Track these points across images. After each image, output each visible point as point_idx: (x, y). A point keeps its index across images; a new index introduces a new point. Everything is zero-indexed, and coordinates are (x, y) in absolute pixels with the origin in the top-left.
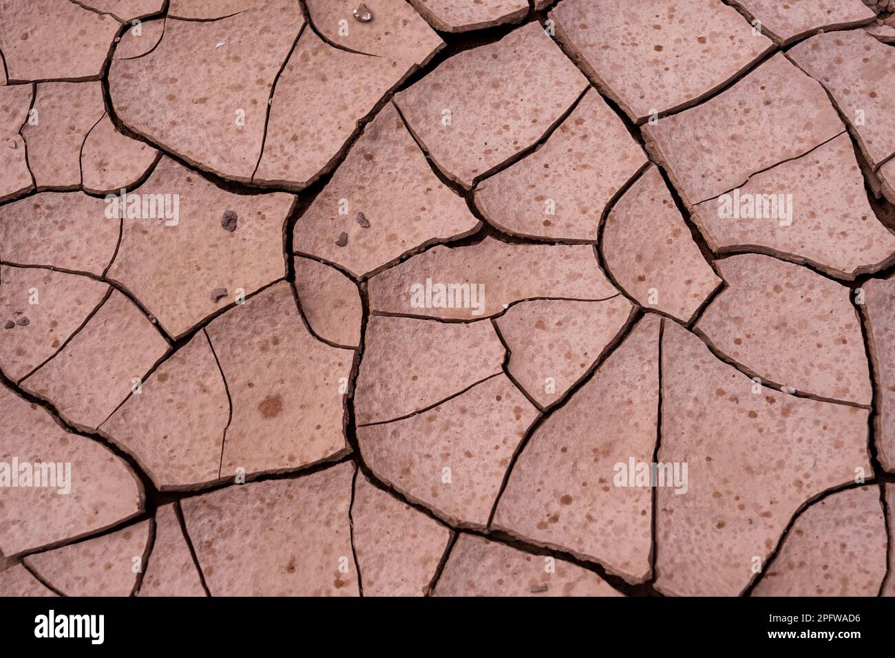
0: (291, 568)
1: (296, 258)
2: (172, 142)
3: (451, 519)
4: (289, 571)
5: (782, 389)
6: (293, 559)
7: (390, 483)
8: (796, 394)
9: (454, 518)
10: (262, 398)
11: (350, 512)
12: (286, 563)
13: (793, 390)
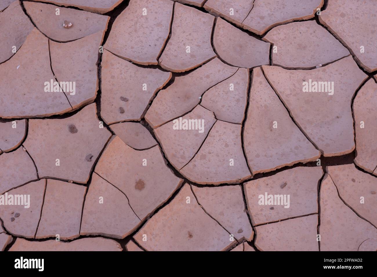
0: (191, 236)
1: (110, 126)
2: (28, 114)
3: (237, 181)
4: (191, 238)
5: (316, 67)
6: (189, 232)
7: (205, 182)
8: (323, 66)
9: (237, 180)
10: (134, 184)
11: (198, 202)
12: (188, 235)
13: (321, 65)
